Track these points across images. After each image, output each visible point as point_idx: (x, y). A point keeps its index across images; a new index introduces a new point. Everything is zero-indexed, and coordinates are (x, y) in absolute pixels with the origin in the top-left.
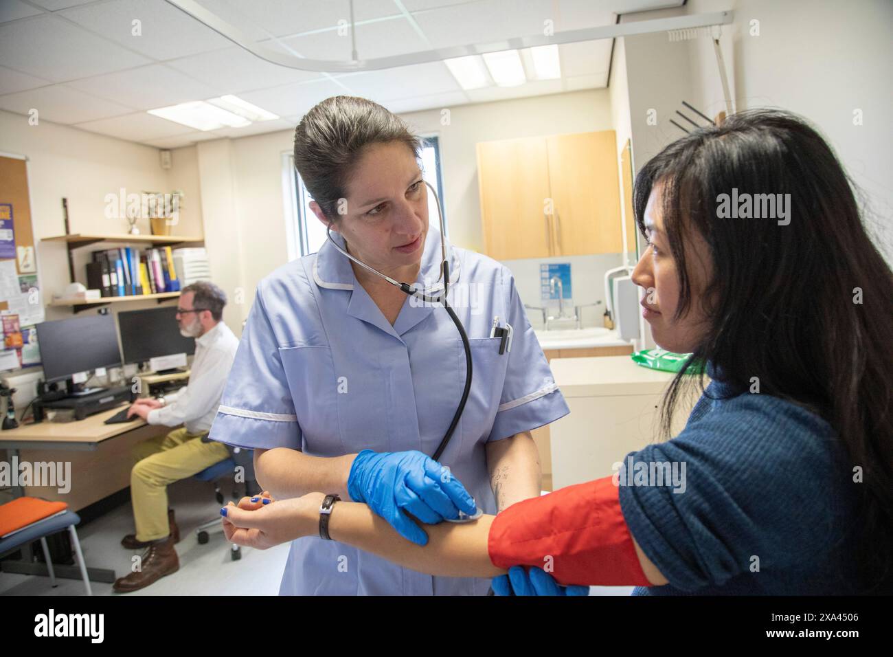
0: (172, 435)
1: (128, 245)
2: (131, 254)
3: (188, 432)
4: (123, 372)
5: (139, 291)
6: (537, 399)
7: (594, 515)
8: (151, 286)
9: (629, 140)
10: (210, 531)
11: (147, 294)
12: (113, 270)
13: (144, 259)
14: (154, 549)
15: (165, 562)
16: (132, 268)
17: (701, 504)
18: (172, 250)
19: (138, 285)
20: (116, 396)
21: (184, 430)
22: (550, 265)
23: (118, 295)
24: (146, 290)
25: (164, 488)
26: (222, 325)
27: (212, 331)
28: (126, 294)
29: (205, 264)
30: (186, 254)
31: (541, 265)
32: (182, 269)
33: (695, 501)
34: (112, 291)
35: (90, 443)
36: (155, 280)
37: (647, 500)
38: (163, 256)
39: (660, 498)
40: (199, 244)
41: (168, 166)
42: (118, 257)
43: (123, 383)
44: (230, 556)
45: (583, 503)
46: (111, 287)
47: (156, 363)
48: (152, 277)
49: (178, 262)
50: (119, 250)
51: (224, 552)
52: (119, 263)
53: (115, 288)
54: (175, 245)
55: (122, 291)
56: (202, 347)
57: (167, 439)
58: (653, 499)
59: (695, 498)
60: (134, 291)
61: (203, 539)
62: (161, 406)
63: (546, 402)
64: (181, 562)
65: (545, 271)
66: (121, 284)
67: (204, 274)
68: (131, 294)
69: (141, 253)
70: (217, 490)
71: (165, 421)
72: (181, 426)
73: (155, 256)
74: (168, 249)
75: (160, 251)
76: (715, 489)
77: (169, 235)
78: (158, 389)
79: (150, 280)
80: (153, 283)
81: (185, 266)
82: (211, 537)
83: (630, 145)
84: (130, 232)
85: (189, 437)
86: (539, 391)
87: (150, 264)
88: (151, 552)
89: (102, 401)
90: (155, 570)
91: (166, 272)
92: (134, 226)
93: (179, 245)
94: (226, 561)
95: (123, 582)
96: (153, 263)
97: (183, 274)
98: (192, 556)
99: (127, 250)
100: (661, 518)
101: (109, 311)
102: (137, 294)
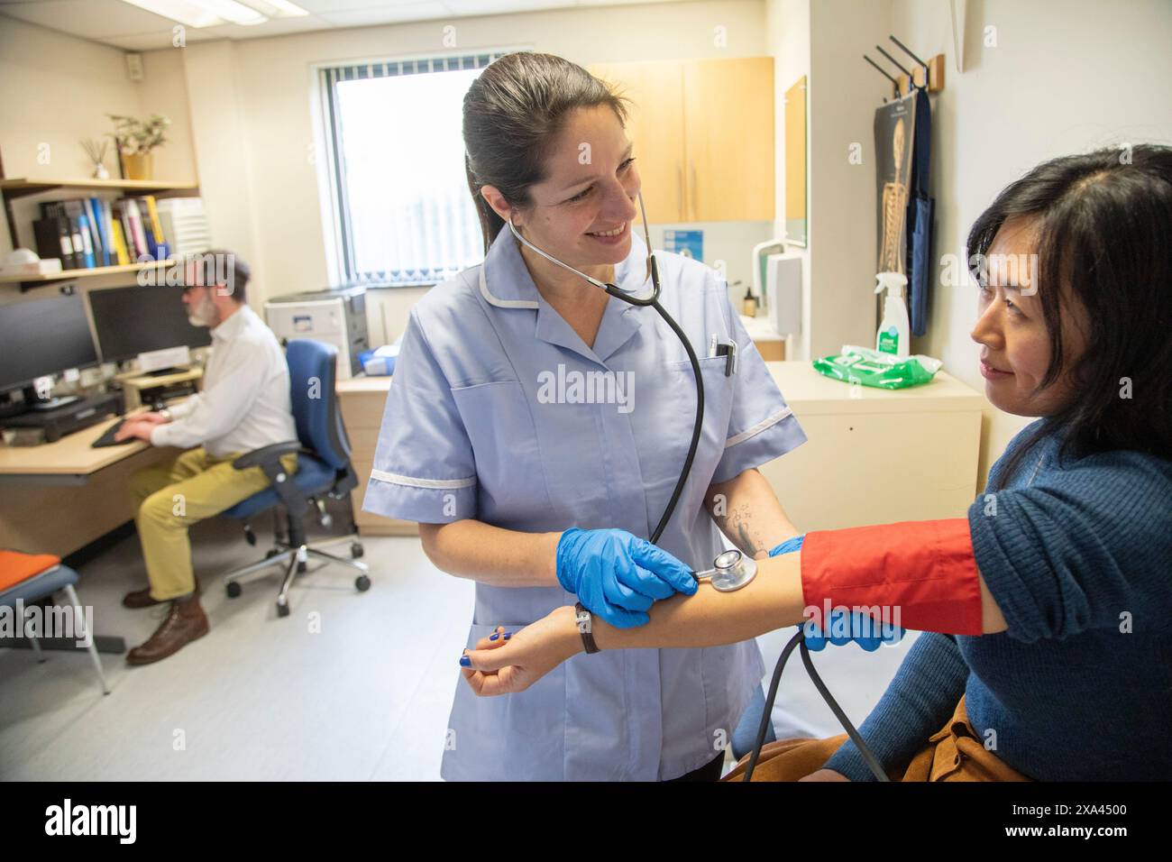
0: (184, 458)
1: (94, 194)
2: (99, 207)
3: (208, 455)
4: (100, 374)
5: (113, 260)
6: (768, 428)
7: (937, 568)
8: (129, 252)
9: (805, 78)
10: (241, 581)
11: (124, 266)
12: (75, 230)
13: (117, 214)
14: (177, 608)
15: (191, 624)
16: (102, 227)
17: (1073, 555)
18: (156, 200)
19: (112, 251)
20: (97, 407)
21: (201, 452)
22: (677, 232)
23: (85, 266)
24: (123, 257)
25: (184, 531)
26: (246, 311)
27: (232, 318)
28: (97, 265)
29: (203, 221)
30: (176, 206)
31: (665, 232)
32: (172, 228)
33: (1069, 551)
34: (74, 261)
35: (78, 476)
36: (135, 243)
37: (1012, 546)
38: (144, 210)
39: (1028, 545)
40: (192, 192)
41: (138, 77)
42: (80, 211)
43: (102, 389)
44: (275, 611)
45: (925, 553)
46: (74, 254)
47: (146, 361)
48: (130, 239)
49: (165, 217)
50: (82, 201)
51: (265, 607)
52: (83, 220)
53: (80, 257)
54: (160, 193)
55: (90, 261)
56: (221, 341)
57: (177, 464)
58: (1020, 545)
59: (1068, 548)
60: (107, 260)
61: (234, 591)
62: (169, 421)
63: (779, 430)
64: (211, 621)
65: (670, 240)
66: (89, 251)
67: (202, 235)
68: (103, 265)
69: (112, 205)
70: (247, 528)
71: (177, 440)
72: (198, 447)
73: (133, 210)
74: (150, 199)
75: (139, 203)
76: (1093, 541)
77: (151, 179)
78: (154, 397)
79: (127, 244)
80: (132, 248)
81: (176, 223)
82: (244, 589)
83: (806, 84)
84: (95, 175)
85: (210, 462)
86: (771, 418)
87: (126, 223)
88: (171, 612)
89: (81, 416)
90: (179, 635)
91: (149, 233)
92: (101, 166)
93: (163, 194)
94: (270, 619)
95: (139, 653)
96: (130, 220)
97: (173, 235)
98: (223, 615)
99: (94, 202)
100: (1027, 566)
101: (76, 289)
102: (111, 264)
